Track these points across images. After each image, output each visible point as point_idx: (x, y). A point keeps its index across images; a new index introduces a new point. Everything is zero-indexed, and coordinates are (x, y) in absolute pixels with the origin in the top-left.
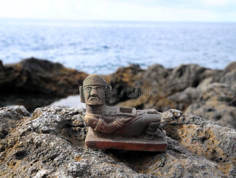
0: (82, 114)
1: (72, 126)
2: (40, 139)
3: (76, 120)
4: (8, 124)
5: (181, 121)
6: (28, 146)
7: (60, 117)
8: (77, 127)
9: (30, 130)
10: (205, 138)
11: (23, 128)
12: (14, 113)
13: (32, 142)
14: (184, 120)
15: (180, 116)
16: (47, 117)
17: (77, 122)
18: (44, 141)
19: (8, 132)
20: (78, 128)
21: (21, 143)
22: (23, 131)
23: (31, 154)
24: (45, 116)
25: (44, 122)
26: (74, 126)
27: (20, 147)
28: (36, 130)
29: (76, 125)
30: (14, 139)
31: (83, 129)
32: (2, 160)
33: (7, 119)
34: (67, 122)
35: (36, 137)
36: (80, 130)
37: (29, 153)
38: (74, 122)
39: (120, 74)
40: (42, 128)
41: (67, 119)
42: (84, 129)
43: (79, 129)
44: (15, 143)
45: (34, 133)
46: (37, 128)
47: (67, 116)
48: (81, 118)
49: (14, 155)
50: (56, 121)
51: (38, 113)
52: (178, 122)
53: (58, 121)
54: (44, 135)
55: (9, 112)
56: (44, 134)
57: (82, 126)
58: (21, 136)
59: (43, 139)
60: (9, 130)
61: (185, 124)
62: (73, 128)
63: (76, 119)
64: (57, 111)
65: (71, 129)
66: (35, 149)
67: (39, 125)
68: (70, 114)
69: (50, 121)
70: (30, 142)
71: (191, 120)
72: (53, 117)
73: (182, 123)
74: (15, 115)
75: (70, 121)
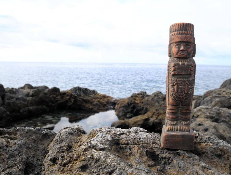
0: (127, 135)
1: (119, 144)
2: (98, 156)
3: (122, 140)
4: (72, 140)
5: (199, 140)
6: (89, 160)
7: (111, 137)
8: (123, 144)
9: (90, 147)
10: (221, 154)
11: (85, 146)
12: (75, 131)
13: (92, 158)
14: (201, 139)
15: (198, 136)
16: (101, 137)
17: (124, 141)
18: (102, 157)
19: (72, 146)
20: (124, 145)
21: (84, 157)
22: (84, 148)
23: (92, 167)
24: (100, 136)
25: (100, 141)
26: (121, 144)
27: (83, 161)
28: (94, 147)
29: (123, 143)
30: (78, 154)
31: (128, 146)
32: (70, 171)
33: (70, 136)
34: (116, 141)
35: (96, 154)
36: (126, 147)
37: (90, 166)
38: (121, 141)
39: (134, 97)
40: (99, 146)
41: (116, 138)
42: (129, 147)
43: (125, 146)
44: (79, 157)
45: (93, 150)
46: (95, 146)
47: (116, 136)
48: (126, 138)
49: (80, 167)
50: (108, 140)
51: (94, 133)
52: (197, 141)
53: (110, 140)
54: (101, 153)
55: (71, 131)
56: (101, 152)
57: (128, 144)
58: (83, 152)
59: (101, 155)
60: (72, 144)
61: (202, 142)
62: (121, 146)
63: (123, 138)
64: (108, 132)
65: (119, 146)
66: (95, 164)
67: (97, 144)
68: (118, 135)
69: (104, 140)
70: (90, 157)
71: (207, 139)
72: (106, 137)
73: (200, 141)
74: (75, 133)
75: (118, 140)
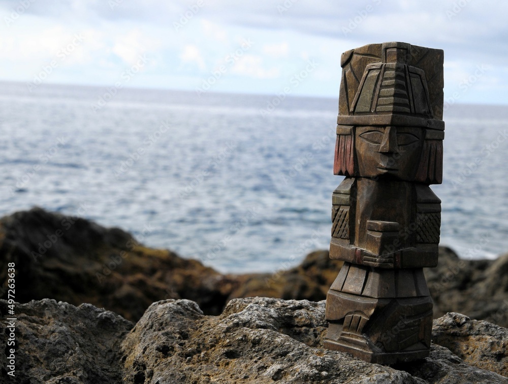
0: (308, 310)
1: (294, 326)
2: (258, 334)
3: (300, 317)
4: (185, 323)
5: (465, 330)
6: (239, 345)
7: (276, 312)
8: (302, 327)
9: (237, 325)
11: (226, 323)
12: (187, 309)
13: (245, 339)
14: (471, 328)
15: (465, 323)
16: (257, 310)
17: (303, 320)
18: (265, 336)
20: (304, 328)
21: (228, 341)
22: (227, 326)
23: (245, 354)
24: (255, 308)
25: (256, 315)
26: (297, 326)
27: (226, 346)
28: (246, 324)
29: (302, 324)
30: (215, 337)
31: (312, 329)
32: (206, 361)
33: (180, 317)
34: (286, 319)
35: (252, 332)
36: (307, 332)
37: (243, 353)
38: (297, 320)
40: (257, 322)
41: (287, 314)
42: (314, 330)
43: (305, 330)
44: (217, 342)
45: (245, 328)
46: (248, 322)
47: (285, 311)
48: (308, 314)
49: (223, 354)
50: (271, 317)
51: (238, 306)
53: (274, 316)
54: (263, 331)
55: (179, 307)
56: (263, 329)
57: (310, 325)
58: (225, 332)
59: (263, 334)
60: (189, 331)
61: (472, 335)
62: (297, 329)
63: (300, 315)
64: (269, 304)
65: (292, 330)
66: (251, 348)
67: (251, 319)
68: (290, 308)
69: (263, 315)
70: (242, 339)
71: (483, 329)
72: (266, 311)
73: (468, 333)
74: (188, 312)
75: (291, 318)
